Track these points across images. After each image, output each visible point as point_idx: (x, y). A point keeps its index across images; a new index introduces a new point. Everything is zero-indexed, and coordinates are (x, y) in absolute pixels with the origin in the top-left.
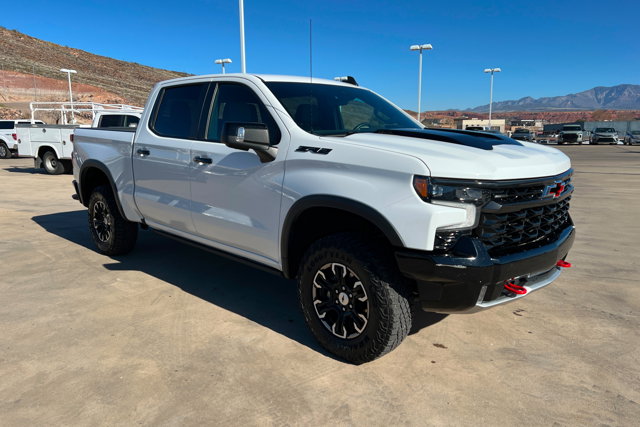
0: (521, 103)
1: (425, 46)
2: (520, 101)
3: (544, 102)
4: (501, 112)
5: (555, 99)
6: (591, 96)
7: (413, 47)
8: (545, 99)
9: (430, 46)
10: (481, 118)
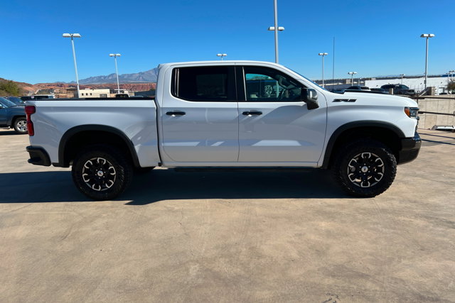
0: (110, 78)
1: (75, 35)
2: (109, 76)
3: (125, 77)
4: (97, 84)
5: (132, 75)
6: (153, 74)
7: (65, 35)
8: (125, 75)
9: (78, 35)
10: (93, 88)
